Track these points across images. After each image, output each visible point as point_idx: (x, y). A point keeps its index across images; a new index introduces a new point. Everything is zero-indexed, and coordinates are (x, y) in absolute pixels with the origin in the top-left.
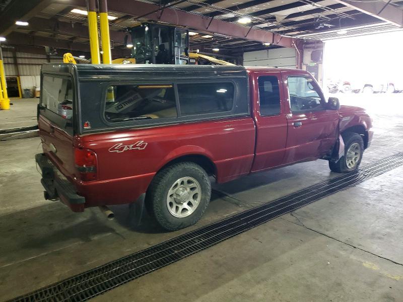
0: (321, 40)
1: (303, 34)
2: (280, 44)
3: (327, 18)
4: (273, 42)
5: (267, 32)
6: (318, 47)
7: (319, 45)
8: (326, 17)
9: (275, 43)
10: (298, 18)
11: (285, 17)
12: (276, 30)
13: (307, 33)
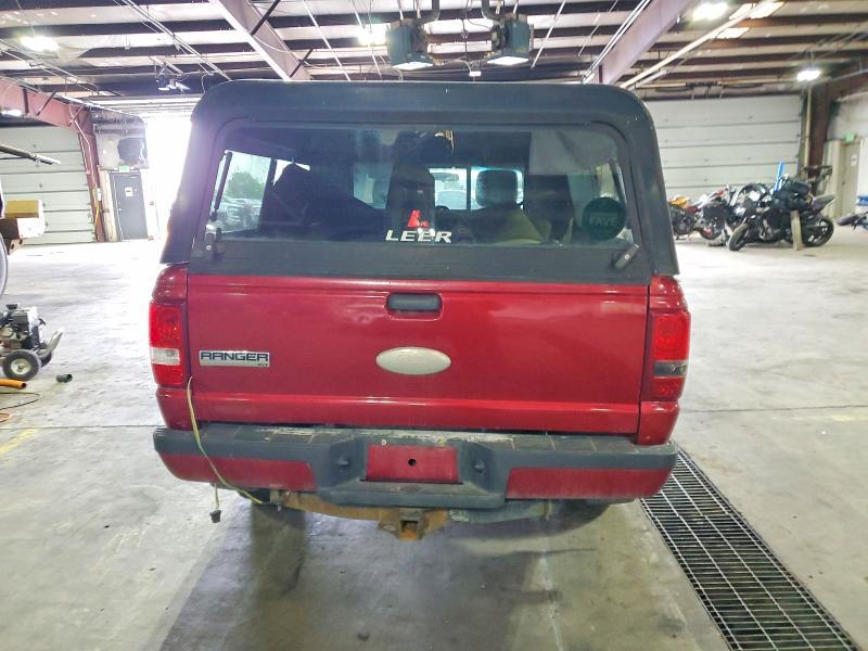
0: (140, 116)
1: (104, 98)
2: (41, 118)
3: (177, 69)
4: (27, 111)
5: (13, 83)
6: (131, 132)
7: (133, 126)
8: (175, 68)
9: (31, 115)
10: (107, 59)
11: (82, 52)
12: (39, 81)
13: (117, 96)
